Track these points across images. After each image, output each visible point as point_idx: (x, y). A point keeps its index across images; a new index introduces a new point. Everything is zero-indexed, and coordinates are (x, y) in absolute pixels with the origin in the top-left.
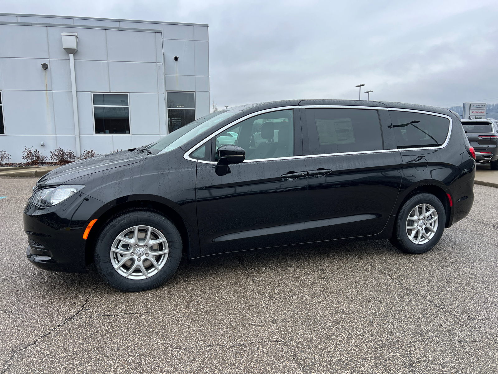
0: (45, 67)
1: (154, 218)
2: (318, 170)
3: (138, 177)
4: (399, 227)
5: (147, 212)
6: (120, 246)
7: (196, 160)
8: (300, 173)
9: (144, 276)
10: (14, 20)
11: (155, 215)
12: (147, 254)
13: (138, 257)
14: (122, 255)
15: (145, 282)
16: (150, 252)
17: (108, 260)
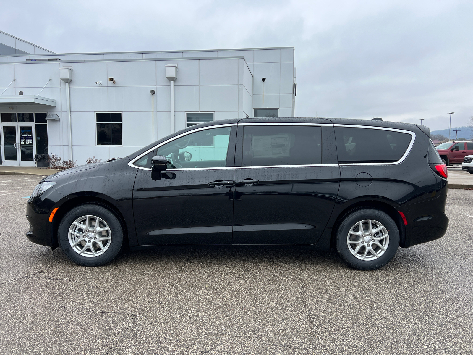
0: (153, 92)
1: (99, 211)
2: (246, 180)
3: (90, 179)
4: (338, 240)
5: (96, 205)
6: (76, 230)
7: (137, 167)
8: (226, 182)
9: (93, 255)
10: (140, 57)
11: (101, 208)
12: (95, 238)
13: (89, 240)
14: (77, 237)
15: (92, 259)
16: (98, 237)
17: (66, 239)
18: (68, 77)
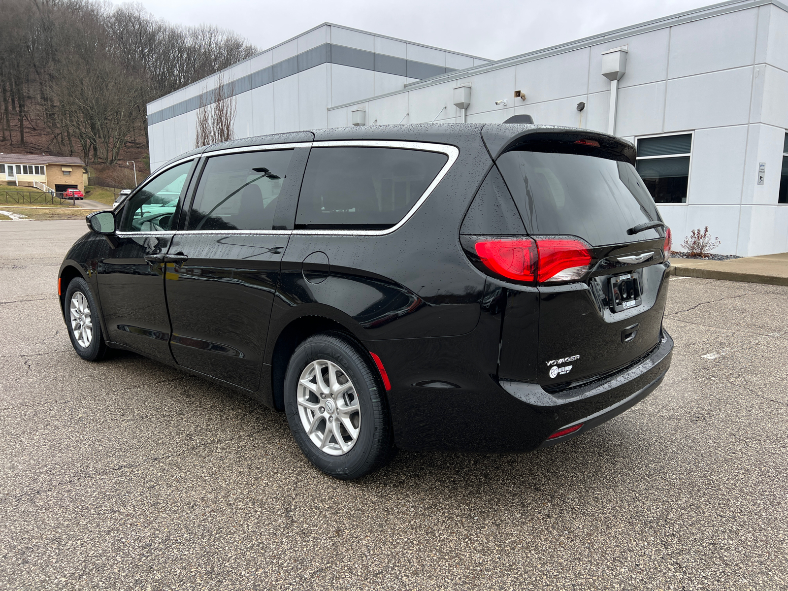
0: (581, 107)
2: (177, 254)
18: (462, 100)
